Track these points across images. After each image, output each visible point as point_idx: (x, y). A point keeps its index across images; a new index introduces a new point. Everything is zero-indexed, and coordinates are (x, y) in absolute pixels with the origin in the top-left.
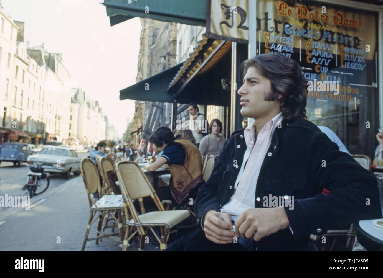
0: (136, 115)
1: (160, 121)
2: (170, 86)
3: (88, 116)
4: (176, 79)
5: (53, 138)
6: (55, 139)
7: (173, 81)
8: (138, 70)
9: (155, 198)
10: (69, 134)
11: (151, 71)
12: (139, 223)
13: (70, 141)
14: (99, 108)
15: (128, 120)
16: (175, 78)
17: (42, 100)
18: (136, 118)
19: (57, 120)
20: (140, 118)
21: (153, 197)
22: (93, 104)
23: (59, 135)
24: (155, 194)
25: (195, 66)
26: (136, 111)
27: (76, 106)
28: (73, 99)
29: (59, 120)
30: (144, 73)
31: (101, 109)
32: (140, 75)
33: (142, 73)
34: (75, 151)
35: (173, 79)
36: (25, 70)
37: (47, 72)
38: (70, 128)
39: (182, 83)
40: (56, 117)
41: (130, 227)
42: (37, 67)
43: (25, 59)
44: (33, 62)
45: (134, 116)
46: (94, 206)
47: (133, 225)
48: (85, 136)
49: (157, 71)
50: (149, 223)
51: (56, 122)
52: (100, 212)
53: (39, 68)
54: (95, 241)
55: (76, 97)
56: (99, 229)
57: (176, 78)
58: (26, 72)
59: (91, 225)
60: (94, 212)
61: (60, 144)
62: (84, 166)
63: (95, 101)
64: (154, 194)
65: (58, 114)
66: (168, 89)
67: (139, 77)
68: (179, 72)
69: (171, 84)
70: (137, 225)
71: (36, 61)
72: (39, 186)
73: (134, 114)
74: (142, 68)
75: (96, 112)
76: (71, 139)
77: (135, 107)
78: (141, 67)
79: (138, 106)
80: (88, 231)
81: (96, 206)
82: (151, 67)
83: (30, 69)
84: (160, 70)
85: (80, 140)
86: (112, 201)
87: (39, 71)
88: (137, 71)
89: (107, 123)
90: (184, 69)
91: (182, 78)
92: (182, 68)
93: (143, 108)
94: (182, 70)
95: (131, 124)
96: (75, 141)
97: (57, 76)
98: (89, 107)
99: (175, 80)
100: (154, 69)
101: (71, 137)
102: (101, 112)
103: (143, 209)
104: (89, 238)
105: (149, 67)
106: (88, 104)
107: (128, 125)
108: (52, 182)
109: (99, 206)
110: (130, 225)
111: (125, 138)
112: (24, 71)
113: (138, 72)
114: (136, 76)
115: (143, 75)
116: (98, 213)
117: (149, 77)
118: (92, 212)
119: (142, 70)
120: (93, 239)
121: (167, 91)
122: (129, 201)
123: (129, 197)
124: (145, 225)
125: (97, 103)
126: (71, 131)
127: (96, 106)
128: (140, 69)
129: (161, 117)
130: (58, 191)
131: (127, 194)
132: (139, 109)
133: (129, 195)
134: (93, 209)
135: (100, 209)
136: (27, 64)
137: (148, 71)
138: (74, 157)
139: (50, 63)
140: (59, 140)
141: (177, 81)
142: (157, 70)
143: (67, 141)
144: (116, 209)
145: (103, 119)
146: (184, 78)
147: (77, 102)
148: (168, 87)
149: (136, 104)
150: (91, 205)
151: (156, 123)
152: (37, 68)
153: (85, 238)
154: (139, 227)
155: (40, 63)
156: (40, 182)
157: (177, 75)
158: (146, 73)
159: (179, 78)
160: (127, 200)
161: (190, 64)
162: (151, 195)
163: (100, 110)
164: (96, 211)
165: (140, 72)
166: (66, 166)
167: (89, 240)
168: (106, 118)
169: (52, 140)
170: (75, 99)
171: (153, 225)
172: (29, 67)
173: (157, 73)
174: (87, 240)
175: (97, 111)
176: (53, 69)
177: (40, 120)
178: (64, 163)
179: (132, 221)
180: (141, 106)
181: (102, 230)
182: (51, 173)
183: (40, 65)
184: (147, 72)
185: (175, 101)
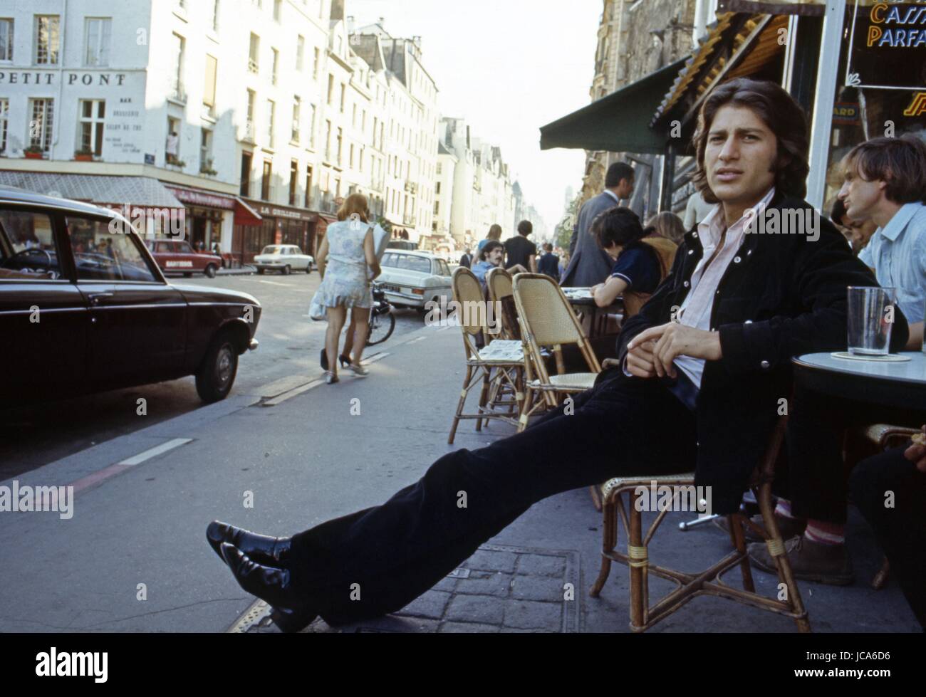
0: (588, 182)
1: (646, 197)
2: (657, 115)
3: (474, 183)
4: (670, 99)
5: (400, 234)
6: (405, 235)
7: (664, 103)
8: (596, 69)
9: (585, 346)
10: (435, 226)
11: (627, 71)
12: (547, 384)
13: (435, 241)
14: (501, 164)
15: (568, 193)
16: (668, 95)
17: (379, 148)
18: (587, 189)
19: (409, 193)
20: (596, 190)
21: (581, 344)
22: (487, 155)
23: (413, 228)
24: (586, 340)
25: (716, 65)
26: (588, 173)
27: (448, 161)
28: (444, 144)
29: (412, 193)
30: (610, 76)
31: (506, 165)
32: (600, 82)
33: (606, 77)
34: (445, 263)
35: (663, 98)
36: (346, 83)
37: (388, 84)
38: (436, 212)
39: (688, 107)
40: (406, 186)
41: (533, 391)
42: (367, 74)
43: (345, 58)
44: (360, 64)
45: (582, 184)
46: (474, 358)
47: (538, 387)
48: (468, 229)
49: (643, 70)
50: (566, 387)
51: (406, 197)
52: (484, 367)
53: (372, 77)
54: (475, 421)
55: (449, 138)
56: (484, 402)
57: (671, 96)
58: (348, 88)
59: (467, 391)
60: (474, 368)
61: (415, 246)
62: (459, 282)
63: (492, 148)
64: (583, 339)
65: (412, 179)
66: (654, 121)
67: (597, 85)
68: (677, 81)
69: (660, 108)
70: (544, 388)
71: (366, 61)
72: (376, 328)
73: (583, 179)
74: (606, 63)
75: (494, 174)
76: (438, 237)
77: (586, 163)
78: (604, 61)
79: (592, 159)
80: (462, 402)
81: (477, 357)
82: (627, 60)
83: (356, 80)
84: (650, 68)
85: (456, 241)
86: (508, 351)
87: (373, 83)
88: (594, 71)
89: (518, 201)
90: (688, 73)
91: (685, 93)
92: (683, 72)
93: (603, 165)
94: (682, 76)
95: (576, 203)
96: (448, 241)
97: (410, 92)
98: (479, 161)
99: (668, 100)
100: (635, 65)
101: (439, 232)
102: (505, 175)
103: (560, 365)
104: (464, 413)
105: (624, 60)
106: (477, 156)
107: (568, 206)
108: (399, 325)
109: (483, 358)
110: (532, 387)
111: (559, 237)
112: (343, 86)
113: (596, 74)
114: (591, 85)
115: (606, 83)
116: (482, 370)
117: (623, 86)
118: (471, 367)
119: (606, 68)
120: (471, 417)
121: (651, 125)
122: (531, 343)
123: (532, 336)
124: (558, 388)
125: (496, 152)
126: (437, 219)
127: (494, 161)
128: (601, 66)
129: (647, 186)
130: (410, 340)
131: (530, 332)
132: (595, 167)
133: (532, 333)
134: (472, 361)
135: (484, 362)
136: (349, 70)
137: (621, 72)
138: (442, 274)
139: (396, 64)
140: (413, 238)
141: (674, 101)
142: (644, 66)
143: (429, 241)
144: (513, 364)
145: (510, 191)
146: (690, 96)
147: (451, 150)
148: (654, 116)
149: (589, 156)
150: (469, 355)
151: (636, 200)
152: (368, 77)
153: (457, 413)
154: (547, 391)
155: (374, 66)
156: (377, 320)
157: (673, 89)
158: (615, 75)
159: (678, 95)
160: (529, 342)
161: (702, 61)
162: (577, 340)
163: (503, 171)
164: (478, 367)
165: (601, 75)
166: (427, 293)
167: (465, 417)
168: (516, 187)
169: (399, 239)
170: (446, 146)
171: (572, 389)
172: (353, 75)
173: (644, 76)
174: (459, 417)
175: (497, 172)
176: (402, 78)
177: (375, 194)
178: (421, 285)
179: (537, 382)
180: (600, 159)
181: (488, 406)
182: (397, 305)
183: (375, 70)
184: (617, 73)
185: (670, 150)
